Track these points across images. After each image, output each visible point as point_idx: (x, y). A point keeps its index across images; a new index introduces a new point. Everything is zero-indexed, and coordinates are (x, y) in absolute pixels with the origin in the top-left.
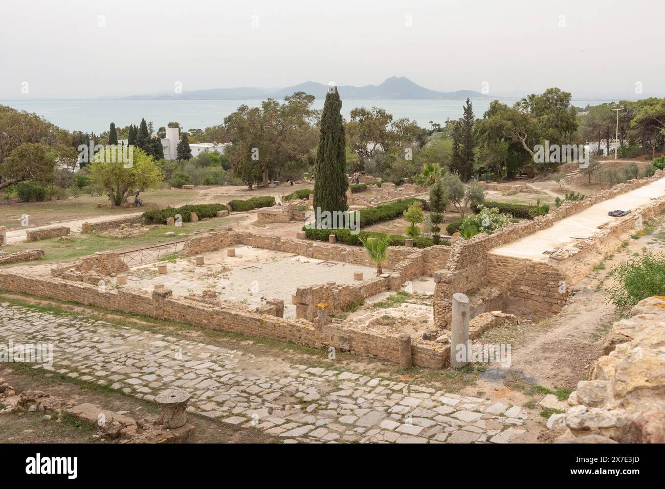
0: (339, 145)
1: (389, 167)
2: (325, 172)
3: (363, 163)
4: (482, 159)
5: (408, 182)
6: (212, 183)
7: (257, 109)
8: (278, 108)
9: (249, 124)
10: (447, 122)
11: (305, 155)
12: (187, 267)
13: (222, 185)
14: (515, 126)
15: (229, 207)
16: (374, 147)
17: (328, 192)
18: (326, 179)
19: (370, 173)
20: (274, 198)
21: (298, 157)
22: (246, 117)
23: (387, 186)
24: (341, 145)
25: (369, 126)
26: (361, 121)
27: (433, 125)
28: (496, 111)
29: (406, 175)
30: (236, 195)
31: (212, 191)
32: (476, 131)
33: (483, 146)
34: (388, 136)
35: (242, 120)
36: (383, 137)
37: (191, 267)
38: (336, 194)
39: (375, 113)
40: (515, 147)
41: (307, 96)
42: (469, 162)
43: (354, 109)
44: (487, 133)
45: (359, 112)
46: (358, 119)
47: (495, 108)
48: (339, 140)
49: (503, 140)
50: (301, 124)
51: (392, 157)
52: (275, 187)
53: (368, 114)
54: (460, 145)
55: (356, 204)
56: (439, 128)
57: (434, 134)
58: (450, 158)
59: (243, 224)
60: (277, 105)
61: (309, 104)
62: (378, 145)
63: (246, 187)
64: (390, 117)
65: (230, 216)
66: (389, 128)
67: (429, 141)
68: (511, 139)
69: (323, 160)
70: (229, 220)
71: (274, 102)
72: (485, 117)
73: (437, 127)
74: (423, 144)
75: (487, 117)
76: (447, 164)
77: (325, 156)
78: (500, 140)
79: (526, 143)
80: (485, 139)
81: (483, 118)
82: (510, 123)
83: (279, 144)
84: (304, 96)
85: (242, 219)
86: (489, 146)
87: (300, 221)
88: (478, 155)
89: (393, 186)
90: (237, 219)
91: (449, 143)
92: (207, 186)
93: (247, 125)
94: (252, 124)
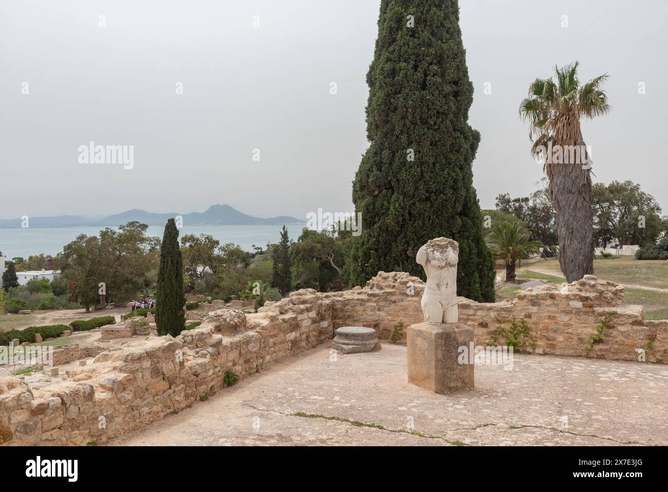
0: (177, 267)
1: (218, 287)
2: (165, 290)
3: (194, 284)
4: (298, 276)
5: (236, 299)
6: (48, 308)
7: (95, 238)
8: (115, 236)
9: (88, 251)
10: (268, 245)
11: (141, 278)
12: (42, 378)
13: (58, 309)
14: (324, 247)
15: (71, 327)
16: (204, 270)
17: (168, 307)
18: (166, 297)
19: (200, 292)
20: (113, 318)
21: (134, 280)
22: (84, 245)
23: (217, 303)
24: (179, 267)
25: (199, 251)
26: (191, 246)
27: (256, 248)
28: (308, 236)
29: (234, 293)
30: (74, 317)
31: (49, 315)
32: (292, 253)
33: (298, 266)
34: (215, 259)
35: (81, 248)
36: (210, 260)
37: (47, 378)
38: (175, 308)
39: (203, 239)
40: (325, 265)
41: (140, 225)
42: (288, 279)
43: (184, 236)
44: (301, 255)
45: (189, 239)
46: (188, 245)
47: (307, 234)
48: (177, 263)
49: (315, 260)
50: (136, 250)
51: (220, 277)
52: (111, 309)
53: (197, 240)
54: (279, 265)
55: (191, 319)
56: (261, 251)
57: (256, 257)
58: (271, 277)
59: (87, 341)
60: (114, 233)
61: (143, 232)
62: (207, 267)
63: (84, 310)
64: (217, 243)
65: (73, 336)
66: (216, 252)
67: (253, 262)
68: (321, 258)
69: (163, 280)
70: (73, 339)
71: (111, 231)
72: (299, 241)
73: (259, 250)
74: (247, 265)
75: (301, 241)
76: (269, 282)
77: (165, 276)
78: (312, 260)
79: (333, 261)
80: (300, 259)
81: (297, 242)
82: (319, 246)
83: (116, 268)
84: (138, 224)
85: (85, 337)
86: (303, 265)
87: (142, 335)
88: (295, 273)
89: (222, 302)
90: (80, 338)
91: (270, 264)
92: (43, 311)
93: (85, 252)
94: (91, 251)
